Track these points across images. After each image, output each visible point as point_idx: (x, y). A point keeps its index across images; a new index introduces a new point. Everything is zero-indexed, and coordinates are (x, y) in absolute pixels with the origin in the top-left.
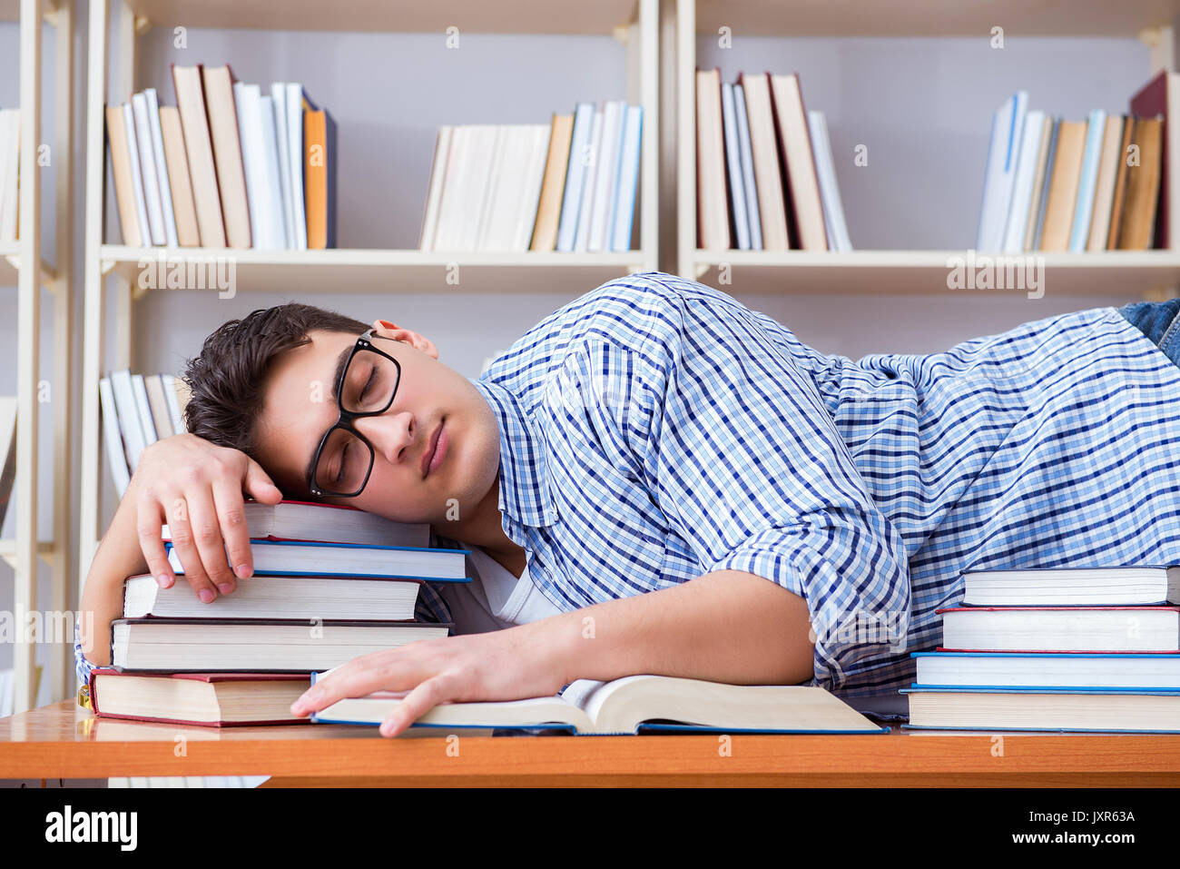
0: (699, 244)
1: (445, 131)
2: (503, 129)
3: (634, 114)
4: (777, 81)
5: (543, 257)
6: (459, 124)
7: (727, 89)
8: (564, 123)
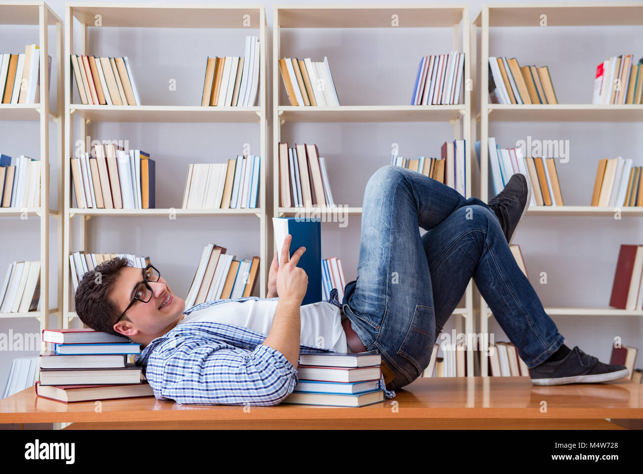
0: (280, 205)
1: (191, 166)
2: (211, 165)
3: (257, 159)
4: (308, 147)
5: (225, 210)
6: (196, 163)
7: (290, 150)
8: (233, 163)
